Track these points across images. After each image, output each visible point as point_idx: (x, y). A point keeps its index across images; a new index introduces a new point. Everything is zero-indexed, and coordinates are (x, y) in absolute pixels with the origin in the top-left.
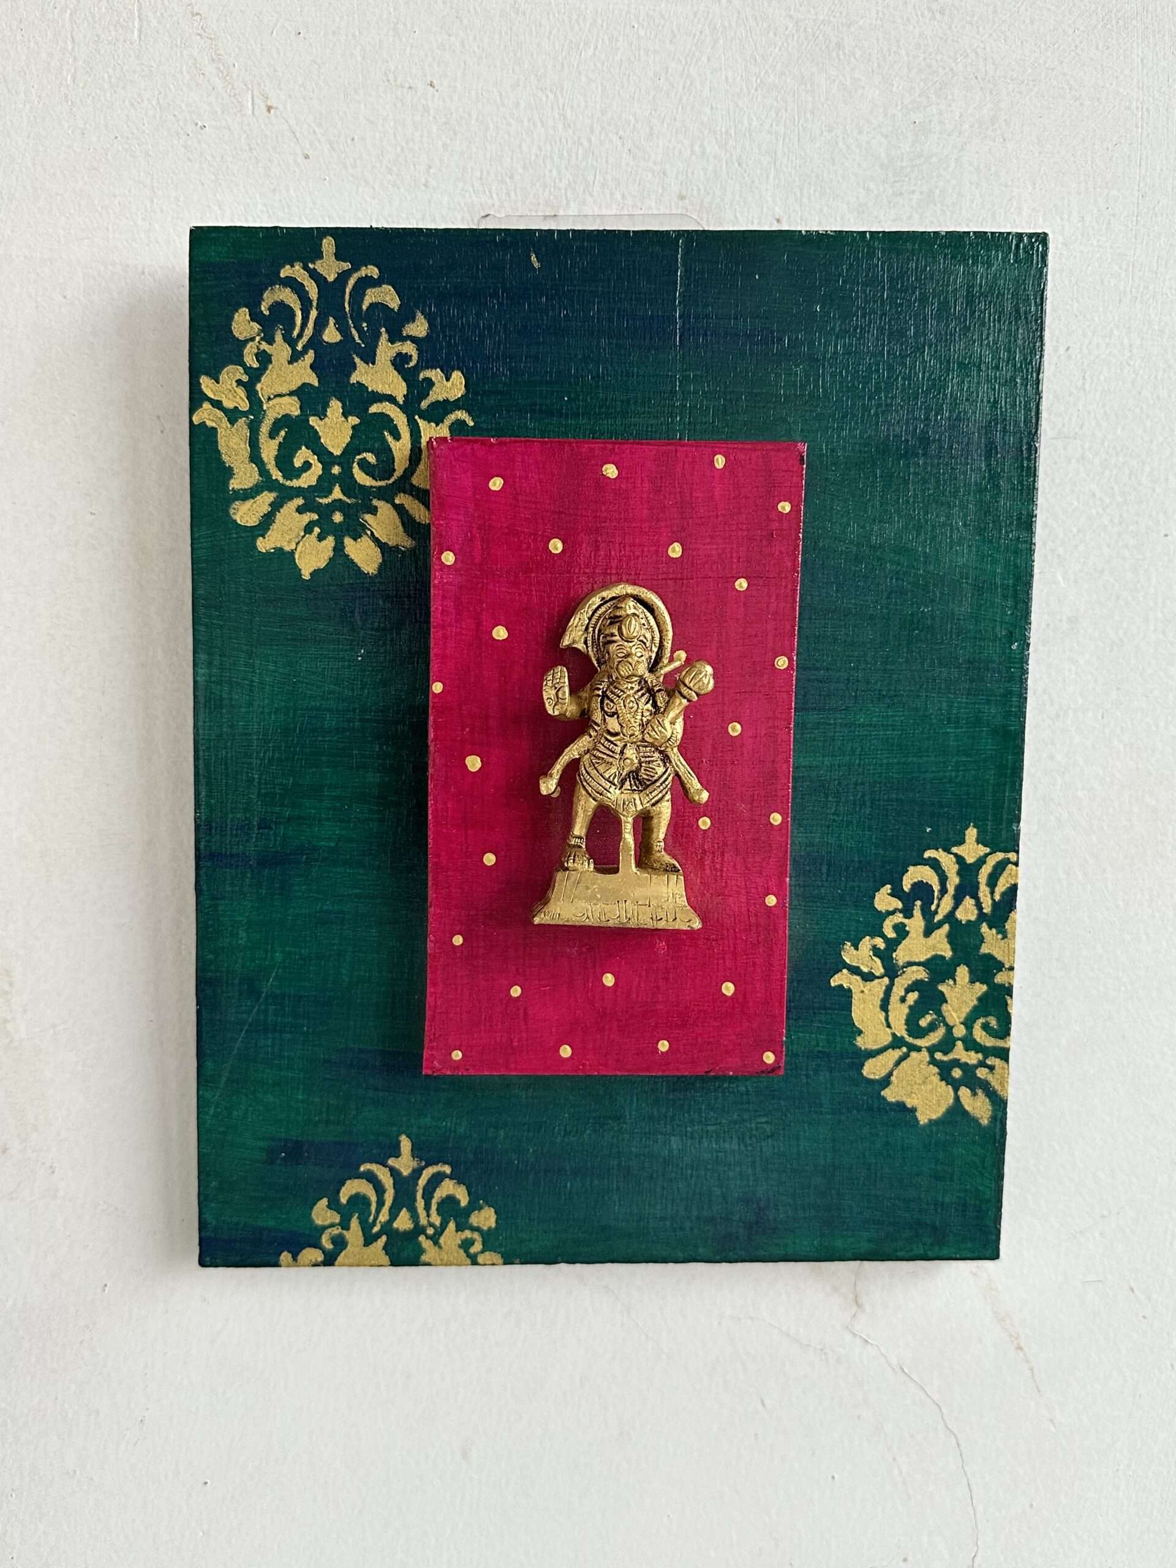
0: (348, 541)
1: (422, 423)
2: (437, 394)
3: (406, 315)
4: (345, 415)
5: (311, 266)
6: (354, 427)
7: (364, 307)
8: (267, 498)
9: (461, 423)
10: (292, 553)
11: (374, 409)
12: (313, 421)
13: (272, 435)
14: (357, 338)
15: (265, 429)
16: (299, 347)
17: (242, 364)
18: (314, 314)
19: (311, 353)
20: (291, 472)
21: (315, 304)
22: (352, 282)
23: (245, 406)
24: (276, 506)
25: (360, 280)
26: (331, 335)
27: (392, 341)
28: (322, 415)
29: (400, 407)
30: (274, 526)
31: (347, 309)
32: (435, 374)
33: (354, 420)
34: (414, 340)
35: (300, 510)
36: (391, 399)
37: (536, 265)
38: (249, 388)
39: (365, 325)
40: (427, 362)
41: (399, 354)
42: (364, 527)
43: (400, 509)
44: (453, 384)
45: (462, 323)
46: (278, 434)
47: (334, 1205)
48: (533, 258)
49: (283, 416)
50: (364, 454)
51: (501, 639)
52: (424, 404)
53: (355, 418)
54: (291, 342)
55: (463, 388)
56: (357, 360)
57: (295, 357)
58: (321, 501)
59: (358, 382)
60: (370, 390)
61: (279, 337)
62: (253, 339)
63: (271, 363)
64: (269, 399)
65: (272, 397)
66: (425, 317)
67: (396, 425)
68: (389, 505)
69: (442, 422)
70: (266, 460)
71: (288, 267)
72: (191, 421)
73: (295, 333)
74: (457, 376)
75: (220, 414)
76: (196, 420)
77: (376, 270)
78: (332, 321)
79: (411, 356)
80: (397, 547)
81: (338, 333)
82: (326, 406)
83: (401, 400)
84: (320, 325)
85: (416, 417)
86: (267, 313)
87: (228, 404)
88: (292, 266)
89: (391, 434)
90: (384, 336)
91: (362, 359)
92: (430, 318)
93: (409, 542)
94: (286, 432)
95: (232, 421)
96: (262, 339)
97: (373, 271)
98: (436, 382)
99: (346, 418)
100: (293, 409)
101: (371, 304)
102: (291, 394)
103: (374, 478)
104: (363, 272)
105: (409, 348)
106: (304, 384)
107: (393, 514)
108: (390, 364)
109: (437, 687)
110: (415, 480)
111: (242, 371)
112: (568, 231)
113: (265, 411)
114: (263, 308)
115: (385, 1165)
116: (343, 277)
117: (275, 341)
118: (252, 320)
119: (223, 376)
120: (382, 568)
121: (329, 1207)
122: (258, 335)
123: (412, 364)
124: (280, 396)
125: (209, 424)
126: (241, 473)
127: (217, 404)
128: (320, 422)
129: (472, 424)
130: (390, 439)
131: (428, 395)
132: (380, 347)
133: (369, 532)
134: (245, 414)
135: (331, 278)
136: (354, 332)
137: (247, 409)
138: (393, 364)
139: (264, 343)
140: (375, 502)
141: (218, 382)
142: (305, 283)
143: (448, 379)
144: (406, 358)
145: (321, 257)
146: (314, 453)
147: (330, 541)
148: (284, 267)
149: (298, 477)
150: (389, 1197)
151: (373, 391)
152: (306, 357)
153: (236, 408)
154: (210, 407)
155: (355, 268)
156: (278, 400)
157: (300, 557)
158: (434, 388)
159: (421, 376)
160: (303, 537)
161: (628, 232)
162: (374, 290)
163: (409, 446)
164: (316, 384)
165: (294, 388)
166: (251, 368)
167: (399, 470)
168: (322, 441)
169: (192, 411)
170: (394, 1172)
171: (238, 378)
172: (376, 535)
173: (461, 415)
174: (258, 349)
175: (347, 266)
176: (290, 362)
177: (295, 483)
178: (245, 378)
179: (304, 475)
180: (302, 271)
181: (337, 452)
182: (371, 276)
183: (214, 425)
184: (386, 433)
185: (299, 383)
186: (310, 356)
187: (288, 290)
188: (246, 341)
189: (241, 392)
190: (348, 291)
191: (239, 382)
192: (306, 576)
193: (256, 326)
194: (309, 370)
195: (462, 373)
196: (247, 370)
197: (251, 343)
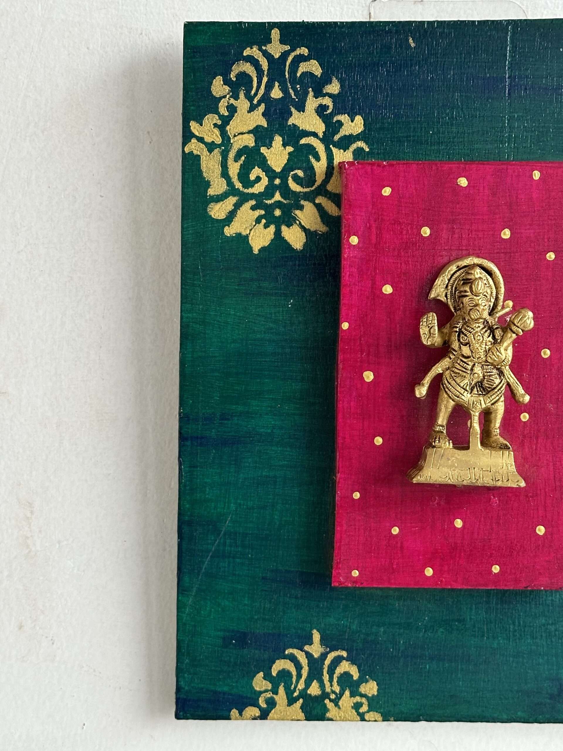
0: (284, 228)
1: (334, 150)
2: (345, 131)
3: (326, 80)
4: (284, 145)
5: (264, 48)
6: (289, 154)
7: (298, 75)
8: (232, 200)
9: (361, 149)
10: (247, 236)
11: (303, 141)
12: (263, 150)
13: (236, 160)
14: (293, 95)
15: (232, 155)
16: (255, 102)
17: (217, 113)
18: (265, 79)
19: (263, 106)
20: (247, 183)
21: (266, 73)
22: (290, 59)
23: (219, 140)
24: (237, 206)
25: (295, 57)
26: (276, 93)
27: (316, 97)
28: (269, 146)
29: (321, 140)
30: (236, 219)
31: (287, 76)
32: (344, 118)
33: (290, 149)
34: (330, 95)
35: (253, 208)
36: (314, 134)
37: (413, 45)
38: (222, 128)
39: (298, 86)
40: (338, 110)
41: (321, 106)
42: (295, 219)
43: (319, 207)
44: (355, 123)
45: (363, 84)
46: (240, 159)
47: (268, 677)
48: (411, 41)
49: (243, 147)
50: (296, 171)
51: (387, 293)
52: (336, 138)
53: (290, 147)
54: (250, 99)
55: (363, 127)
56: (293, 110)
57: (252, 109)
58: (266, 202)
59: (293, 124)
60: (301, 129)
61: (242, 95)
62: (225, 97)
63: (236, 112)
64: (235, 136)
65: (237, 134)
66: (338, 81)
67: (317, 152)
68: (312, 204)
69: (348, 149)
70: (231, 175)
71: (249, 49)
72: (183, 151)
73: (253, 92)
74: (359, 119)
75: (202, 146)
76: (187, 150)
77: (307, 50)
78: (277, 84)
79: (328, 106)
80: (316, 231)
81: (280, 92)
82: (272, 140)
83: (321, 135)
84: (269, 87)
85: (331, 146)
86: (234, 79)
87: (208, 139)
88: (252, 48)
89: (314, 157)
90: (311, 94)
91: (296, 109)
92: (341, 81)
93: (325, 228)
94: (245, 158)
95: (210, 151)
96: (231, 97)
97: (305, 51)
98: (345, 123)
99: (285, 147)
100: (250, 142)
101: (303, 73)
102: (249, 132)
103: (302, 186)
104: (298, 52)
105: (327, 101)
106: (257, 126)
107: (315, 210)
108: (314, 111)
109: (345, 326)
110: (330, 187)
111: (218, 118)
112: (434, 22)
113: (232, 144)
114: (232, 76)
115: (302, 650)
116: (285, 55)
117: (239, 98)
118: (225, 84)
119: (205, 121)
120: (305, 245)
121: (264, 678)
122: (228, 94)
123: (329, 112)
124: (242, 134)
125: (195, 152)
126: (215, 185)
127: (201, 140)
128: (267, 150)
129: (367, 150)
130: (313, 160)
131: (339, 131)
132: (308, 101)
133: (298, 222)
134: (219, 146)
135: (277, 56)
136: (291, 91)
137: (220, 142)
138: (316, 112)
139: (232, 99)
140: (302, 202)
141: (202, 125)
142: (260, 60)
143: (352, 121)
144: (325, 107)
145: (271, 42)
146: (263, 171)
147: (272, 229)
148: (246, 49)
149: (252, 186)
150: (305, 672)
151: (302, 130)
152: (260, 108)
153: (213, 142)
154: (196, 141)
155: (293, 50)
156: (240, 136)
157: (252, 239)
158: (343, 127)
159: (335, 119)
160: (255, 225)
161: (474, 22)
162: (305, 63)
163: (326, 166)
164: (266, 126)
165: (251, 128)
166: (223, 115)
167: (319, 182)
168: (269, 162)
169: (184, 144)
170: (309, 655)
171: (215, 122)
172: (303, 224)
173: (361, 144)
174: (228, 103)
175: (287, 48)
176: (249, 112)
177: (250, 191)
178: (219, 122)
179: (256, 185)
180: (258, 51)
181: (278, 170)
182: (303, 54)
183: (199, 153)
184: (311, 157)
185: (255, 126)
186: (262, 108)
187: (248, 64)
188: (221, 98)
189: (217, 131)
190: (288, 64)
191: (215, 125)
192: (256, 251)
193: (227, 88)
194: (261, 116)
195: (362, 117)
196: (221, 117)
197: (223, 99)
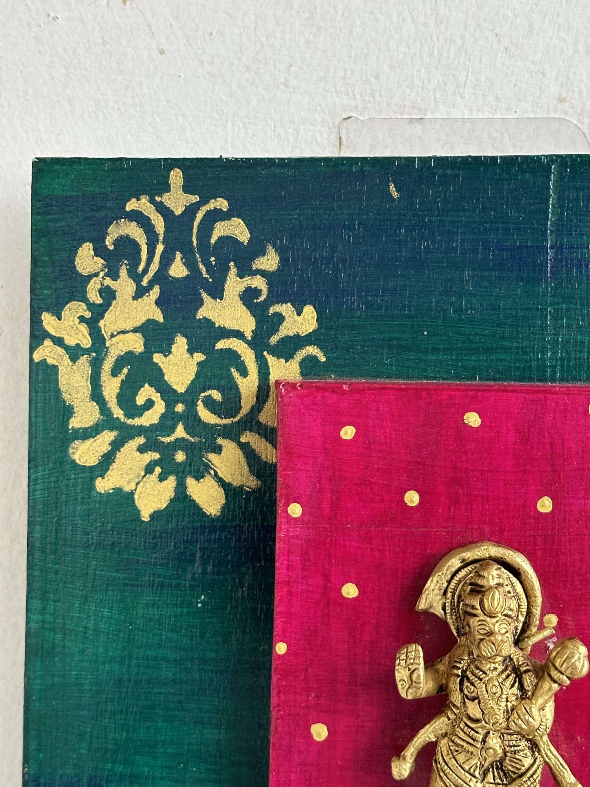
1: (271, 360)
4: (191, 351)
7: (213, 241)
11: (221, 345)
12: (157, 358)
13: (115, 373)
15: (108, 365)
16: (145, 282)
18: (160, 248)
21: (161, 238)
22: (200, 216)
23: (87, 342)
25: (209, 213)
27: (241, 275)
28: (167, 352)
31: (195, 243)
33: (199, 357)
34: (263, 273)
36: (238, 335)
37: (395, 195)
39: (213, 259)
40: (275, 297)
44: (304, 318)
46: (120, 372)
48: (392, 188)
49: (126, 353)
50: (209, 392)
51: (350, 597)
52: (273, 340)
53: (200, 354)
54: (136, 277)
55: (315, 323)
56: (204, 295)
57: (140, 293)
59: (204, 318)
60: (217, 325)
61: (123, 272)
62: (96, 275)
63: (115, 299)
64: (113, 336)
65: (115, 333)
66: (276, 251)
67: (243, 362)
72: (31, 360)
73: (141, 268)
74: (309, 311)
75: (60, 351)
76: (37, 357)
77: (226, 203)
78: (178, 255)
79: (261, 290)
81: (184, 268)
82: (171, 342)
83: (249, 335)
84: (167, 261)
85: (265, 353)
86: (112, 248)
87: (70, 341)
89: (238, 370)
90: (233, 271)
91: (209, 295)
92: (279, 251)
94: (129, 370)
95: (74, 358)
96: (106, 275)
97: (222, 204)
98: (286, 316)
99: (192, 354)
100: (137, 346)
101: (220, 238)
102: (135, 330)
104: (212, 205)
105: (259, 282)
106: (148, 321)
108: (238, 298)
109: (281, 648)
111: (85, 308)
112: (430, 158)
113: (108, 348)
114: (107, 243)
116: (191, 210)
117: (119, 277)
118: (96, 255)
119: (66, 313)
120: (225, 508)
122: (102, 271)
123: (261, 299)
124: (124, 332)
125: (50, 361)
127: (59, 341)
128: (163, 358)
130: (236, 375)
131: (278, 330)
132: (228, 282)
134: (87, 351)
135: (178, 211)
136: (201, 266)
137: (89, 346)
138: (241, 299)
139: (108, 278)
141: (60, 319)
142: (152, 217)
143: (299, 314)
144: (257, 292)
146: (158, 391)
151: (220, 327)
152: (151, 292)
153: (78, 345)
154: (51, 344)
155: (204, 201)
156: (121, 336)
158: (284, 324)
159: (271, 311)
162: (223, 223)
164: (161, 320)
165: (138, 324)
166: (94, 304)
168: (166, 378)
169: (32, 349)
171: (80, 314)
174: (102, 285)
175: (195, 199)
176: (135, 298)
178: (88, 315)
180: (148, 204)
181: (181, 389)
182: (220, 209)
183: (55, 363)
184: (232, 370)
185: (143, 319)
186: (156, 292)
187: (134, 224)
188: (90, 277)
189: (84, 329)
190: (196, 224)
191: (82, 319)
193: (100, 261)
194: (154, 306)
195: (314, 307)
196: (91, 306)
197: (94, 279)
